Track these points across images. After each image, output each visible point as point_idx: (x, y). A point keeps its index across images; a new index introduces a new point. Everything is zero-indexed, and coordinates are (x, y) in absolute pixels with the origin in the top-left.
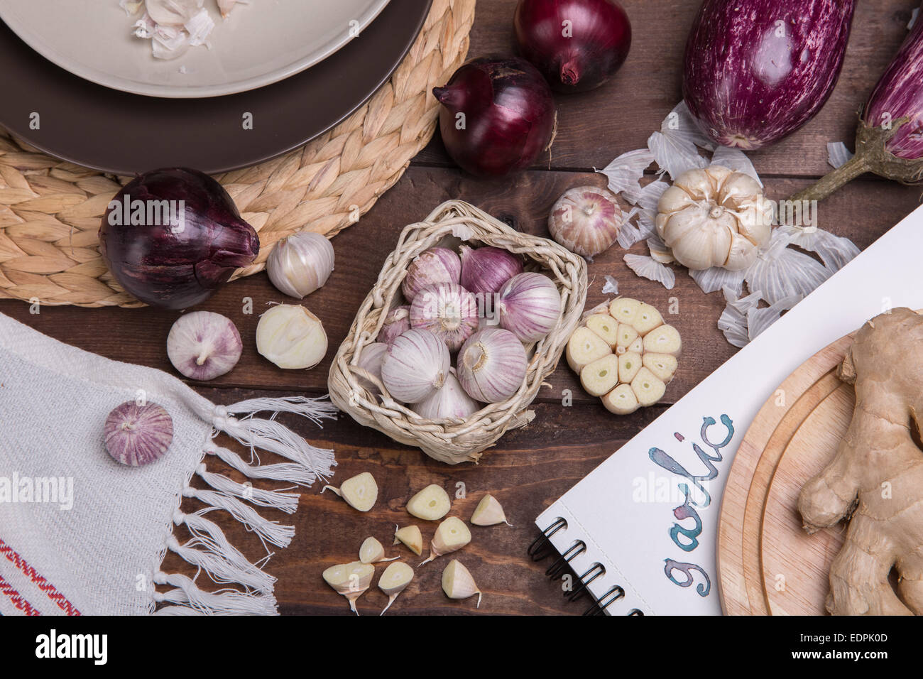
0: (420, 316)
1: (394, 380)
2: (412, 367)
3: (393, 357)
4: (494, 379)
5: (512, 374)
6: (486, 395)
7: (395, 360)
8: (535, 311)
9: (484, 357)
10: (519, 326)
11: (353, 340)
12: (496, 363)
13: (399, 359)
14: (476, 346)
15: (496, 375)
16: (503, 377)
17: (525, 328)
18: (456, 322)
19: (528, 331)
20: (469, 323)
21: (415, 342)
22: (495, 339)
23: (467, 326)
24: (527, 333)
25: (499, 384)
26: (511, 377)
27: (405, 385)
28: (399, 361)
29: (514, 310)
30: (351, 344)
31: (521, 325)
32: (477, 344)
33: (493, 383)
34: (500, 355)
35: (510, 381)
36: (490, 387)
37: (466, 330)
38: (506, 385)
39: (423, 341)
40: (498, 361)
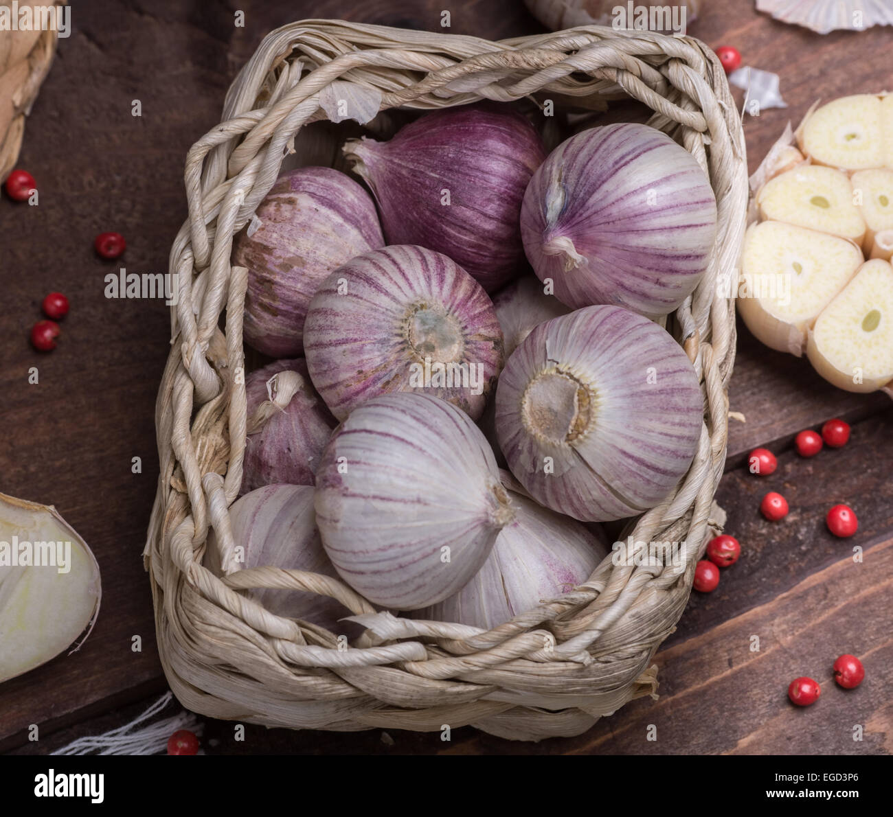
0: (352, 367)
1: (381, 555)
2: (419, 501)
3: (354, 495)
4: (635, 441)
5: (678, 410)
6: (629, 494)
7: (362, 502)
8: (657, 222)
9: (585, 394)
10: (628, 281)
11: (188, 509)
12: (624, 396)
13: (372, 492)
14: (546, 378)
15: (638, 429)
16: (658, 426)
17: (645, 278)
18: (453, 341)
19: (658, 282)
20: (483, 331)
21: (395, 431)
22: (589, 340)
23: (482, 344)
24: (653, 290)
25: (654, 448)
26: (677, 418)
27: (417, 555)
28: (375, 497)
29: (600, 243)
30: (188, 521)
31: (633, 274)
32: (549, 370)
33: (638, 453)
34: (626, 372)
35: (678, 431)
36: (634, 466)
37: (483, 354)
38: (671, 445)
39: (413, 422)
40: (625, 391)
